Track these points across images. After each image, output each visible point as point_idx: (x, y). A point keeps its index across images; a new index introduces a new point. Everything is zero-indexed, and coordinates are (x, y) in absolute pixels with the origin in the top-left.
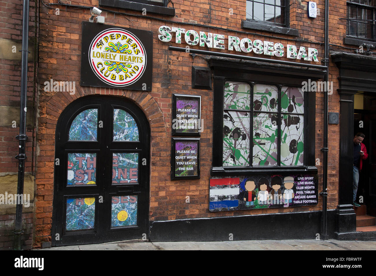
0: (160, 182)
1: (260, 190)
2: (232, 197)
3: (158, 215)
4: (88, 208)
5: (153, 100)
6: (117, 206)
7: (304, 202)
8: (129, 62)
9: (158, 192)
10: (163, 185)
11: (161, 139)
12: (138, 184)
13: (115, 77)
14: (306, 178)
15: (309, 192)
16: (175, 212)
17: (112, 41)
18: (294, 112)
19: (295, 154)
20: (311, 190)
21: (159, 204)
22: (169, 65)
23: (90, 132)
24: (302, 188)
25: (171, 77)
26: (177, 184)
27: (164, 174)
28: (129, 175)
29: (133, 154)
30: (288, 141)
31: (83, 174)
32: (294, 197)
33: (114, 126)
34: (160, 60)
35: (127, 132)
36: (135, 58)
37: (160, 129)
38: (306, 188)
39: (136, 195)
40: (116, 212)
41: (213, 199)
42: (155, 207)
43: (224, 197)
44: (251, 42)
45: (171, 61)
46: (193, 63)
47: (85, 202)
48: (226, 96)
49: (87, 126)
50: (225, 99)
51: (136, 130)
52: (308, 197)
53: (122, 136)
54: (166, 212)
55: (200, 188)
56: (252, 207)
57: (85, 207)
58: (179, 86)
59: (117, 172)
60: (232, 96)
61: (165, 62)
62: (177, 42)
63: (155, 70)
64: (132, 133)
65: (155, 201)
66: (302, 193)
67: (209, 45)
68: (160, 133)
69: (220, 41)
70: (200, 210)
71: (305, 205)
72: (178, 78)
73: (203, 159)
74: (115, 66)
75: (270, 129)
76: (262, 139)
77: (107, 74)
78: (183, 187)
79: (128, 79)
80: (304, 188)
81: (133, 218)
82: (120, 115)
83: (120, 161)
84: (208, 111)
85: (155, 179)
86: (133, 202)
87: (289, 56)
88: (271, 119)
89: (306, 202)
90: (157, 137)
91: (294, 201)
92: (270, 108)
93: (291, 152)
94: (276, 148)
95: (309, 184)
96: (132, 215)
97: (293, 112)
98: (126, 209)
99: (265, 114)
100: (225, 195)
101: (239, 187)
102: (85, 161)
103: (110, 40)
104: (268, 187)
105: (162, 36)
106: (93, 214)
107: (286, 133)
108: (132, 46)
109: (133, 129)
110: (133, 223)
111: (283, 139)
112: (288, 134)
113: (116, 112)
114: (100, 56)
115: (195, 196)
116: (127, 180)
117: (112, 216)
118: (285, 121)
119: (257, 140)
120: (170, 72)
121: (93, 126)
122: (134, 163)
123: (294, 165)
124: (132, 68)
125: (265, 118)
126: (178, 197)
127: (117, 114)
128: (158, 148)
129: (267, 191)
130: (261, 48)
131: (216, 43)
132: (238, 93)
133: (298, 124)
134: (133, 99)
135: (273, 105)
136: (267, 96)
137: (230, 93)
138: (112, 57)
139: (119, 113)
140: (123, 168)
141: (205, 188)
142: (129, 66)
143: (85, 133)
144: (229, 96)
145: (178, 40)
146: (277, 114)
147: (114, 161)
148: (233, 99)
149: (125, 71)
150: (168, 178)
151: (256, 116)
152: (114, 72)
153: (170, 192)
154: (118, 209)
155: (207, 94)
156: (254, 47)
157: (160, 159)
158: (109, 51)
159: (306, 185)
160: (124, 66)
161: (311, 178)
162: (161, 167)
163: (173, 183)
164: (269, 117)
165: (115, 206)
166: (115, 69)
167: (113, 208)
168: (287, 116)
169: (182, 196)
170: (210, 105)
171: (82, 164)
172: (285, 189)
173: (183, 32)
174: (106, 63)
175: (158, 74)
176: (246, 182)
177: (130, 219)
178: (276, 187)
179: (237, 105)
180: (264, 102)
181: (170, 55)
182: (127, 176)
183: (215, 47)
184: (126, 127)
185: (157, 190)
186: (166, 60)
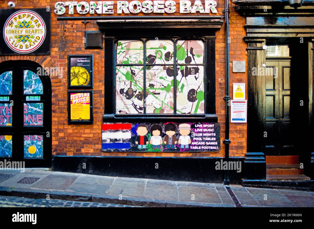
0: (59, 126)
1: (152, 135)
2: (124, 141)
3: (58, 152)
4: (7, 142)
5: (52, 62)
6: (28, 143)
7: (203, 148)
8: (33, 34)
9: (58, 133)
10: (62, 128)
11: (59, 91)
12: (43, 126)
13: (22, 47)
14: (205, 126)
15: (209, 139)
16: (72, 149)
17: (19, 20)
18: (193, 62)
19: (194, 103)
20: (211, 137)
21: (59, 143)
22: (65, 33)
23: (7, 88)
24: (201, 135)
25: (66, 42)
26: (73, 127)
27: (62, 119)
28: (36, 119)
29: (39, 104)
30: (186, 91)
31: (4, 118)
32: (191, 143)
33: (24, 83)
34: (57, 30)
35: (34, 87)
36: (37, 30)
37: (58, 84)
38: (204, 135)
39: (42, 135)
40: (27, 146)
41: (106, 141)
42: (56, 145)
43: (116, 140)
44: (140, 4)
45: (67, 30)
46: (85, 28)
47: (5, 138)
48: (119, 54)
49: (5, 84)
50: (118, 56)
51: (41, 86)
52: (207, 143)
53: (30, 90)
54: (65, 149)
55: (94, 132)
56: (144, 150)
57: (5, 141)
58: (74, 49)
59: (27, 117)
60: (124, 53)
61: (61, 30)
62: (70, 13)
63: (53, 38)
64: (37, 88)
65: (56, 140)
66: (200, 139)
67: (99, 12)
68: (58, 88)
69: (109, 7)
70: (94, 150)
71: (205, 151)
72: (72, 42)
73: (96, 108)
74: (22, 38)
75: (165, 80)
76: (156, 89)
77: (16, 45)
78: (79, 130)
79: (32, 47)
80: (203, 135)
81: (40, 152)
82: (28, 75)
83: (29, 109)
84: (99, 67)
85: (55, 123)
86: (40, 140)
87: (182, 11)
88: (166, 71)
89: (205, 149)
90: (55, 90)
91: (191, 147)
92: (165, 61)
93: (190, 101)
94: (172, 98)
95: (208, 132)
96: (39, 149)
97: (191, 63)
98: (34, 145)
99: (160, 66)
100: (116, 138)
101: (131, 132)
102: (4, 109)
103: (18, 20)
104: (161, 132)
105: (57, 11)
106: (11, 147)
107: (183, 84)
108: (35, 22)
109: (39, 85)
110: (40, 156)
111: (180, 89)
112: (185, 84)
113: (26, 72)
114: (11, 32)
115: (89, 137)
116: (34, 123)
117: (25, 149)
118: (182, 71)
119: (151, 91)
120: (66, 38)
121: (9, 84)
122: (40, 111)
123: (193, 113)
124: (35, 39)
125: (159, 71)
126: (75, 138)
127: (26, 74)
128: (57, 99)
129: (160, 137)
130: (151, 7)
131: (105, 9)
132: (130, 50)
133: (197, 74)
134: (36, 62)
135: (168, 58)
136: (162, 50)
137: (123, 51)
138: (20, 32)
139: (28, 73)
140: (31, 114)
141: (98, 132)
142: (33, 37)
143: (4, 89)
144: (121, 53)
145: (71, 11)
146: (172, 66)
147: (24, 109)
148: (126, 55)
149: (30, 41)
150: (66, 122)
151: (149, 68)
152: (21, 43)
153: (67, 134)
154: (28, 144)
155: (98, 53)
156: (143, 7)
157: (59, 108)
158: (18, 28)
159: (205, 132)
160: (28, 38)
161: (211, 126)
162: (60, 114)
163: (70, 127)
164: (164, 69)
165: (27, 142)
166: (22, 41)
167: (25, 144)
168: (184, 67)
169: (78, 137)
170: (102, 61)
171: (3, 111)
172: (180, 135)
173: (75, 5)
174: (16, 37)
175: (56, 41)
176: (137, 128)
177: (38, 152)
178: (171, 133)
179: (130, 60)
180: (158, 56)
181: (66, 24)
182: (35, 121)
183: (104, 12)
184: (33, 83)
185: (57, 131)
186: (62, 29)
